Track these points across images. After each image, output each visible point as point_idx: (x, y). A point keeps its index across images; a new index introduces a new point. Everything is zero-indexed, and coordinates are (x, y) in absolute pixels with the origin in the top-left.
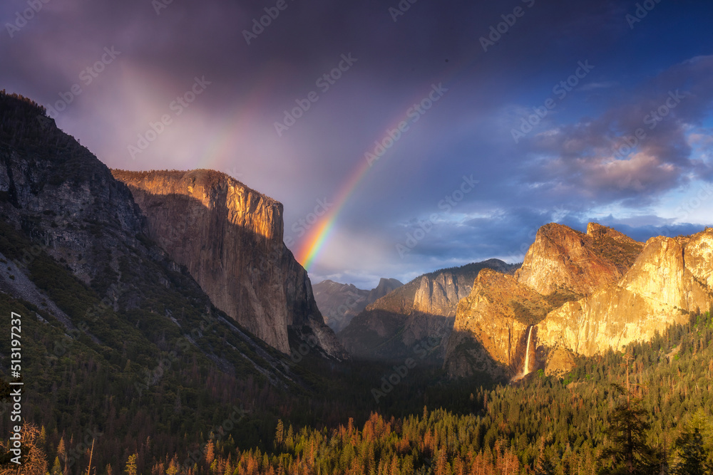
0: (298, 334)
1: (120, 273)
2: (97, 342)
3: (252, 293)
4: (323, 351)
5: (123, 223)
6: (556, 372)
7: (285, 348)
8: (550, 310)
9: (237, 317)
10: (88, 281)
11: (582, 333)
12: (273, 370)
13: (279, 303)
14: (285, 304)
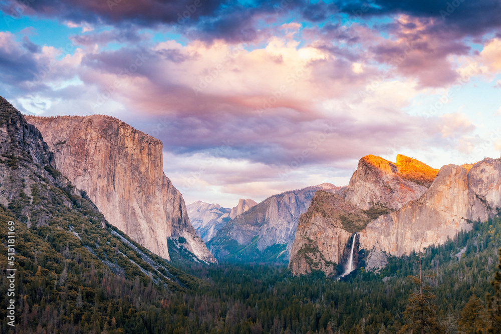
0: (175, 244)
1: (32, 197)
3: (138, 211)
4: (195, 257)
5: (34, 157)
6: (374, 269)
7: (165, 255)
8: (368, 221)
9: (127, 231)
10: (6, 204)
12: (156, 273)
13: (160, 220)
14: (165, 220)
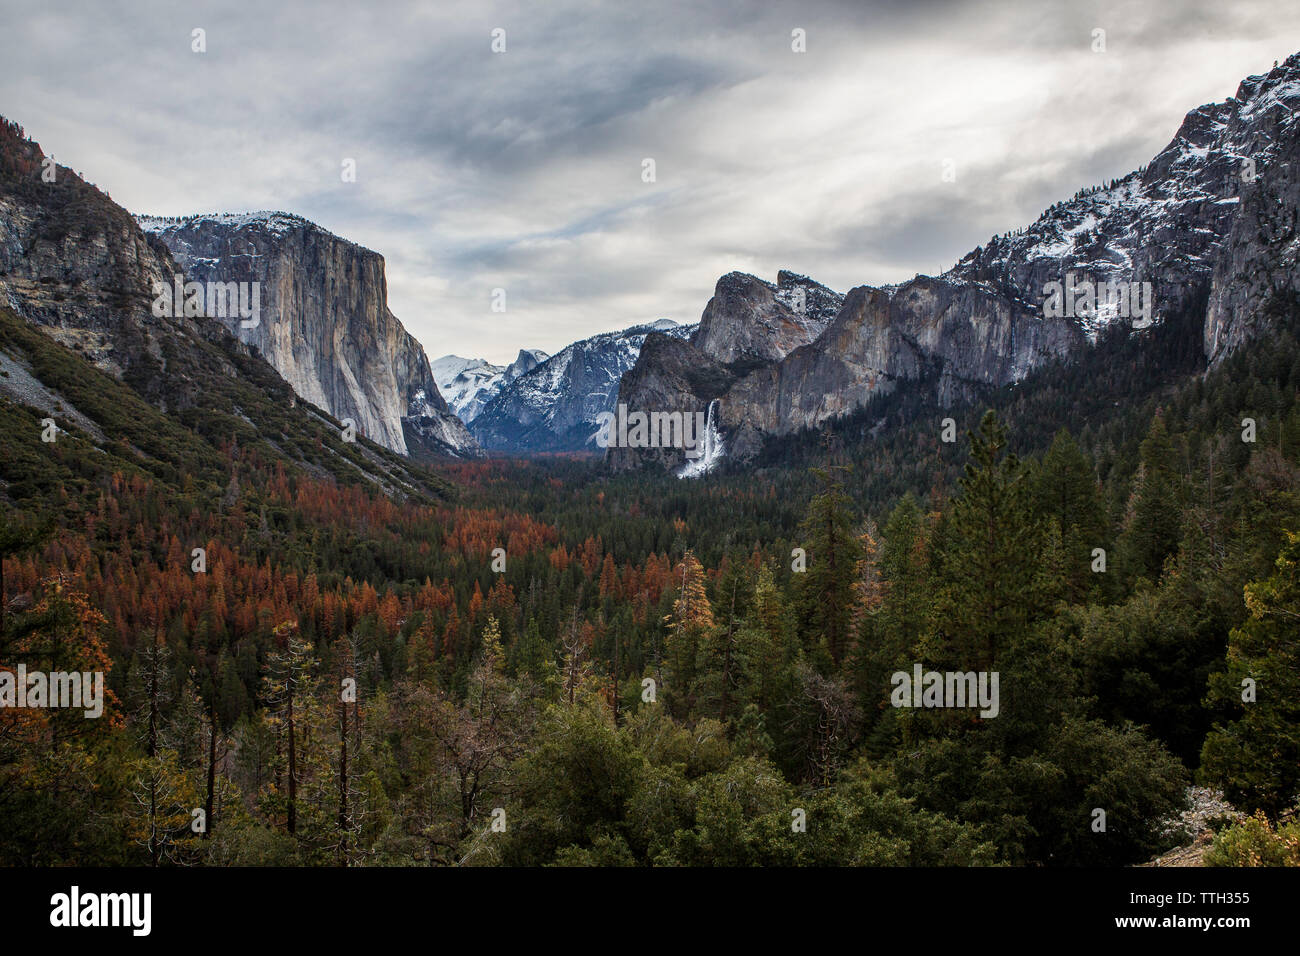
0: (415, 428)
1: (164, 360)
2: (141, 455)
3: (350, 377)
4: (450, 447)
6: (742, 458)
7: (400, 447)
8: (733, 381)
9: (333, 411)
10: (119, 373)
11: (772, 408)
12: (387, 477)
13: (387, 389)
14: (396, 390)
